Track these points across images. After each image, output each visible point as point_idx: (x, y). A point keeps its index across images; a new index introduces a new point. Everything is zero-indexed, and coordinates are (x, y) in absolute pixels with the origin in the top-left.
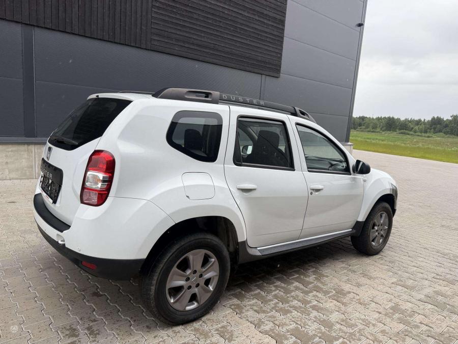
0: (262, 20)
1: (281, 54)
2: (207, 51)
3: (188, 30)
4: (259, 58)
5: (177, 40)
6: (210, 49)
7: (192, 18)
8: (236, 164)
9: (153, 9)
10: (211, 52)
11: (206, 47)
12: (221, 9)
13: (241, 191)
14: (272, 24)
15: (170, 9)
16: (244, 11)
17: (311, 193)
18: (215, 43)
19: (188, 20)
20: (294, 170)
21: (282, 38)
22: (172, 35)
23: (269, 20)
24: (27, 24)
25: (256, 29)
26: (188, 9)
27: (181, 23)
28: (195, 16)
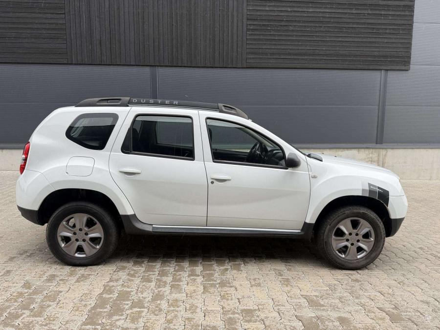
0: (377, 12)
1: (410, 44)
2: (306, 57)
3: (283, 42)
4: (376, 54)
5: (272, 54)
6: (310, 55)
7: (287, 31)
8: (123, 152)
9: (248, 33)
10: (311, 58)
11: (305, 54)
12: (321, 15)
13: (123, 174)
14: (393, 13)
15: (265, 28)
16: (351, 9)
17: (212, 183)
18: (314, 48)
19: (283, 34)
20: (193, 159)
21: (411, 25)
22: (267, 50)
23: (389, 10)
24: (152, 66)
25: (368, 24)
26: (283, 24)
27: (276, 38)
28: (291, 28)
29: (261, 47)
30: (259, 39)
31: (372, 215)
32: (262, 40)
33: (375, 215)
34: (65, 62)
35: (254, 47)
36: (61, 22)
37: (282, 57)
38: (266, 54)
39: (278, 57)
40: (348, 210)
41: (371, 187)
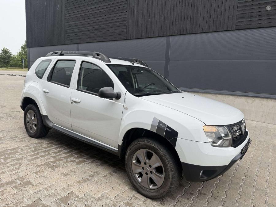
13: (44, 92)
17: (72, 103)
20: (69, 87)
22: (256, 13)
24: (168, 36)
29: (250, 12)
30: (249, 5)
31: (162, 151)
32: (252, 5)
33: (165, 152)
34: (125, 38)
35: (244, 12)
36: (125, 16)
37: (271, 17)
38: (255, 17)
39: (266, 17)
40: (142, 142)
41: (161, 125)
